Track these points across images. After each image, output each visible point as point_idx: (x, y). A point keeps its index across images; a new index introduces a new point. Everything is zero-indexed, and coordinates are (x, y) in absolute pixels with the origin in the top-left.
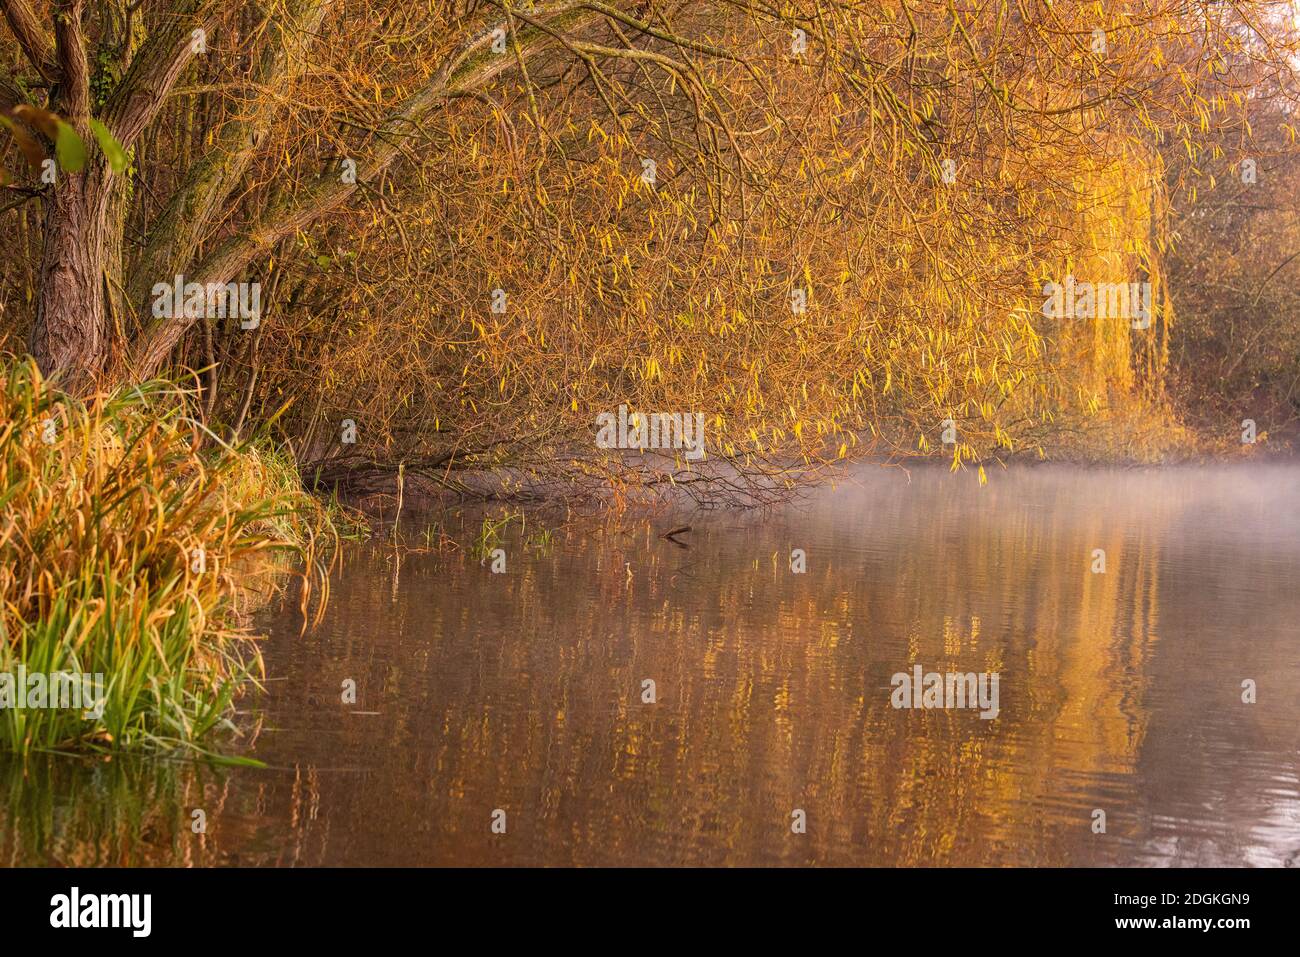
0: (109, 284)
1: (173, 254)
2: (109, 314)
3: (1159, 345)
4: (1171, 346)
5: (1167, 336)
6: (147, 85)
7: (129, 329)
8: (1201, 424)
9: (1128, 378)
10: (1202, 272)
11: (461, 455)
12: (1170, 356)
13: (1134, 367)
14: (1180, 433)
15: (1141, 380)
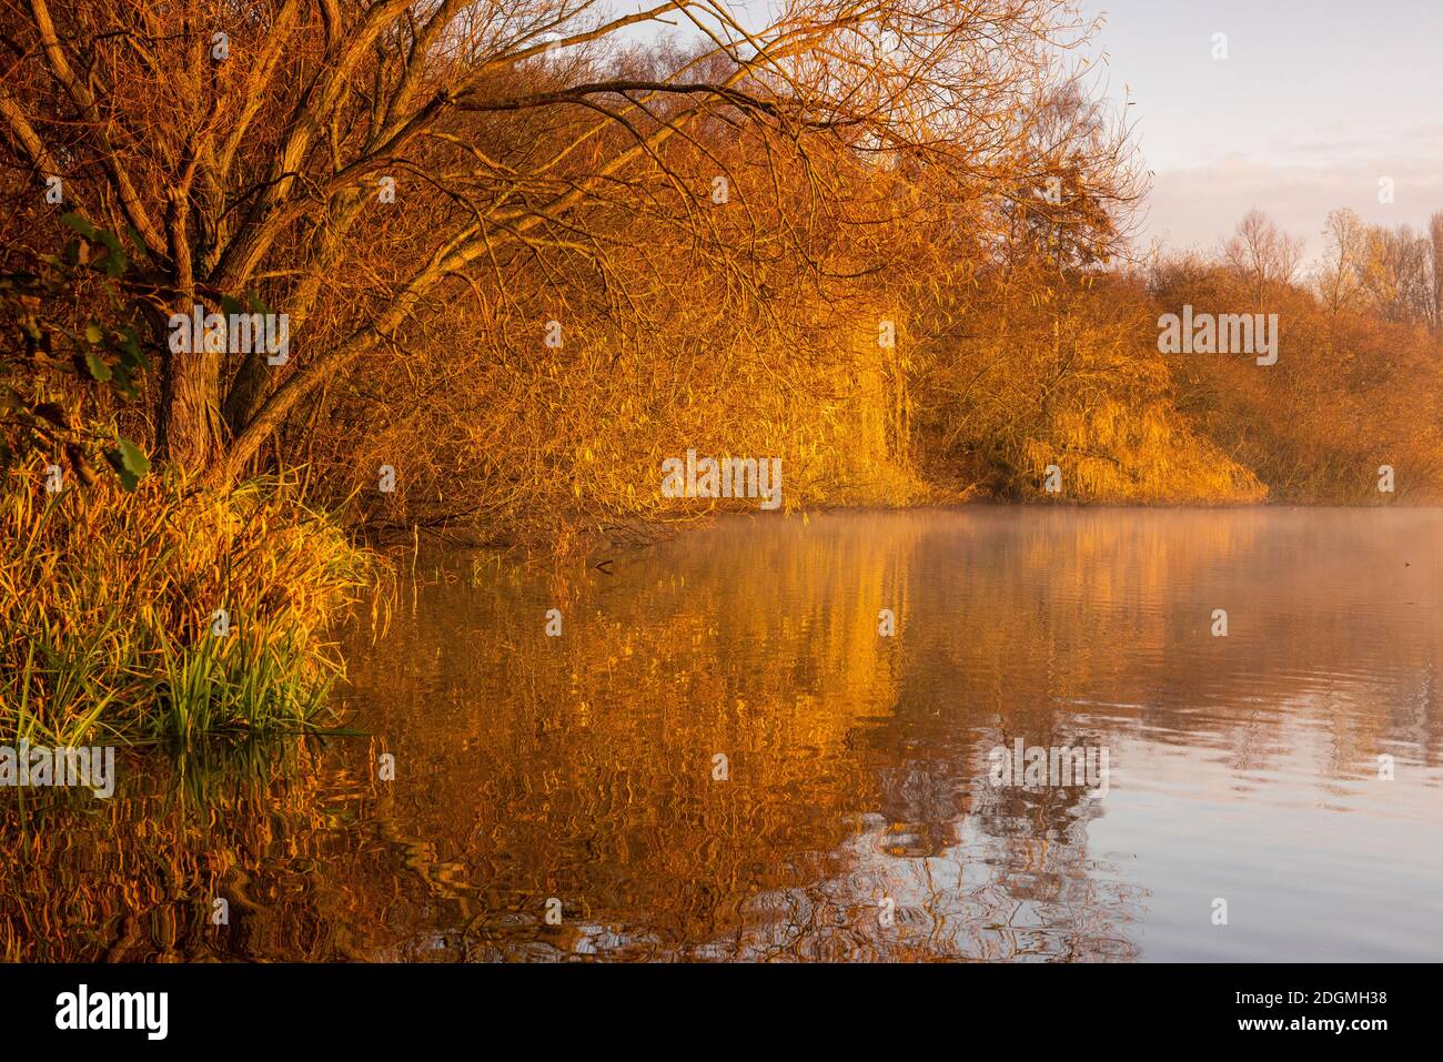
0: (210, 410)
1: (253, 387)
2: (211, 429)
3: (903, 428)
4: (911, 429)
5: (908, 423)
6: (232, 272)
7: (224, 438)
8: (932, 480)
9: (883, 451)
10: (928, 380)
11: (452, 517)
12: (911, 435)
13: (888, 444)
14: (921, 487)
15: (892, 452)
